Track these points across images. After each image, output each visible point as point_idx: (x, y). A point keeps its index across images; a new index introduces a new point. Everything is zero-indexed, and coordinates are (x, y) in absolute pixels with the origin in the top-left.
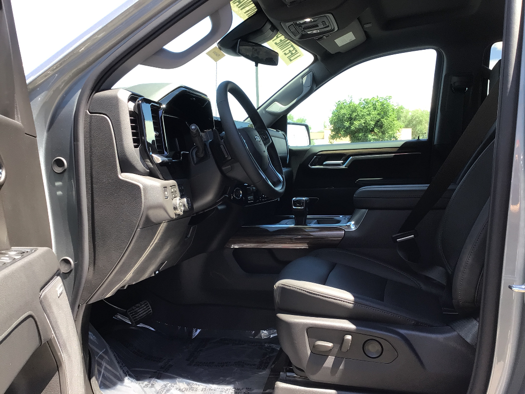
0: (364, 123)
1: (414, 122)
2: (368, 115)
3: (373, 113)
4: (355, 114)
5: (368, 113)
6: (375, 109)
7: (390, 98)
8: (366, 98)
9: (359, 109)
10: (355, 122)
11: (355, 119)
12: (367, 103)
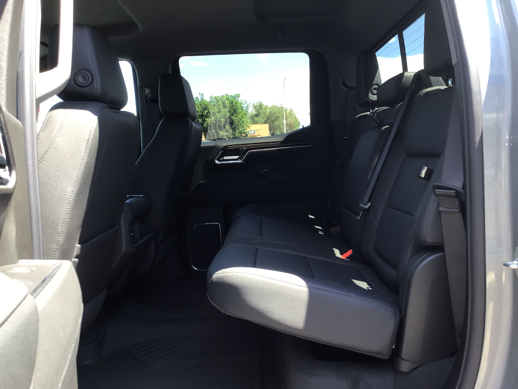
0: (216, 120)
1: (272, 118)
2: (218, 112)
3: (223, 110)
4: (206, 112)
5: (218, 110)
6: (225, 106)
7: (238, 96)
8: (217, 96)
9: (210, 107)
10: (206, 119)
11: (207, 117)
12: (217, 100)
